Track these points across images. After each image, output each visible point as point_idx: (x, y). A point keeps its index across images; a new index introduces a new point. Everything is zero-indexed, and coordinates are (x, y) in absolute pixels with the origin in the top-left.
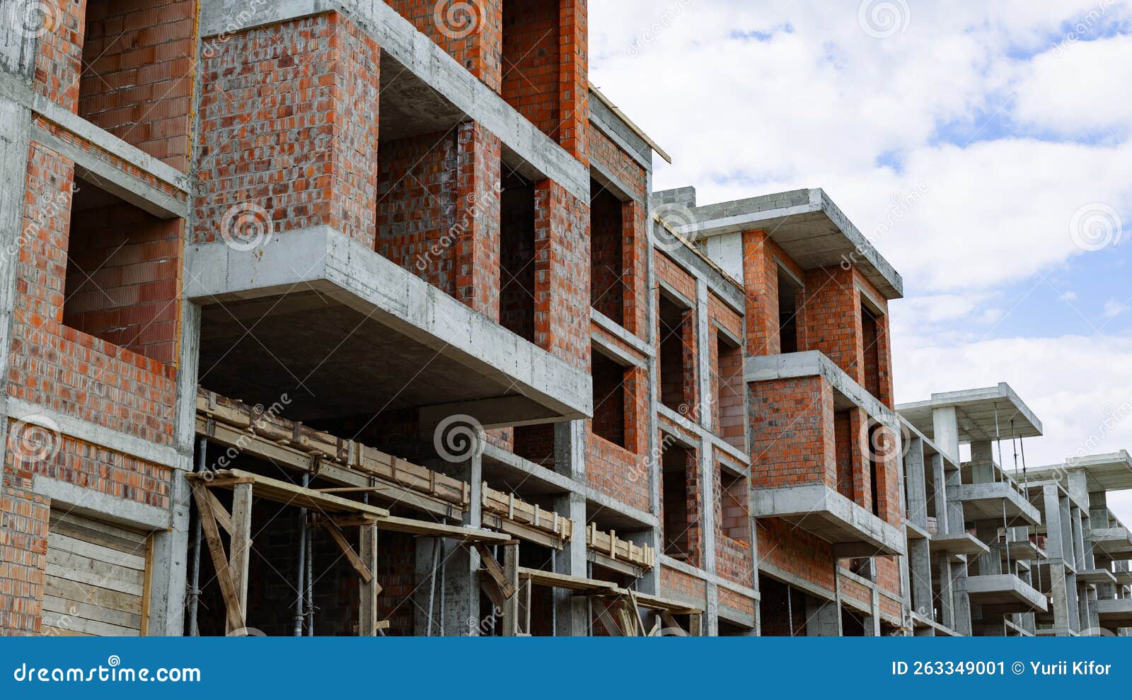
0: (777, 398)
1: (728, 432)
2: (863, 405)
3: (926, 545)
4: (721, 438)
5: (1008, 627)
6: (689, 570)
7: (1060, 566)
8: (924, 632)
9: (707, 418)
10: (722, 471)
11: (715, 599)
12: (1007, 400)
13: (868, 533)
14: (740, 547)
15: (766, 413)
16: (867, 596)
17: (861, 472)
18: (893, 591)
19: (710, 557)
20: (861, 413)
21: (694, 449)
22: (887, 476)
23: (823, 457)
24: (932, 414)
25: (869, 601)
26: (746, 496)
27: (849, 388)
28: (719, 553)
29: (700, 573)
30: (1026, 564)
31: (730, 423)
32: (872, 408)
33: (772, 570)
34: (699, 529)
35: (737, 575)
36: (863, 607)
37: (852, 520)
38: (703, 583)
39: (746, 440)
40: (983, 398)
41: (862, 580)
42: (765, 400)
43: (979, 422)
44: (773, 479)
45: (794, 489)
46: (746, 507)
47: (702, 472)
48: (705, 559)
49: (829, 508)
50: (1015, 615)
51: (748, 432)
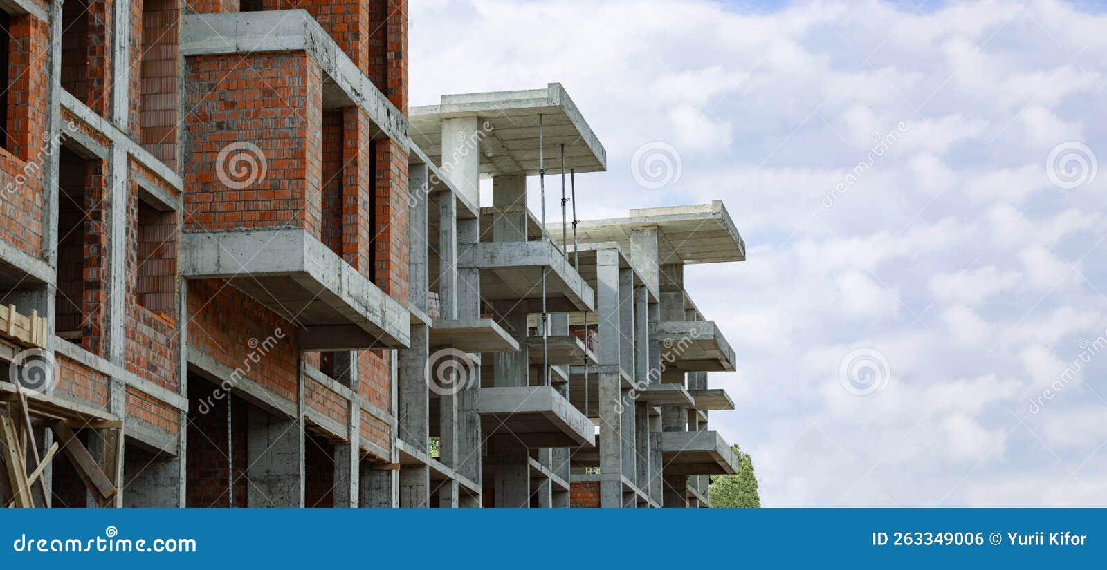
0: (233, 84)
1: (150, 136)
2: (364, 103)
3: (424, 336)
4: (142, 145)
5: (533, 469)
6: (85, 358)
7: (615, 377)
8: (413, 472)
9: (122, 109)
10: (140, 200)
11: (122, 406)
12: (560, 110)
13: (361, 310)
14: (162, 325)
15: (215, 110)
16: (343, 412)
17: (355, 212)
18: (380, 405)
19: (117, 340)
20: (361, 117)
21: (100, 160)
22: (392, 220)
23: (304, 183)
24: (440, 128)
25: (345, 419)
26: (173, 242)
27: (347, 76)
28: (130, 334)
29: (103, 365)
30: (562, 372)
31: (154, 122)
32: (377, 110)
33: (206, 364)
34: (102, 293)
35: (155, 369)
36: (336, 428)
37: (340, 289)
38: (105, 381)
39: (179, 150)
40: (524, 106)
41: (337, 386)
42: (211, 86)
43: (511, 145)
44: (219, 217)
45: (254, 234)
46: (173, 261)
47: (110, 198)
48: (109, 341)
49: (309, 268)
50: (542, 451)
51: (181, 138)
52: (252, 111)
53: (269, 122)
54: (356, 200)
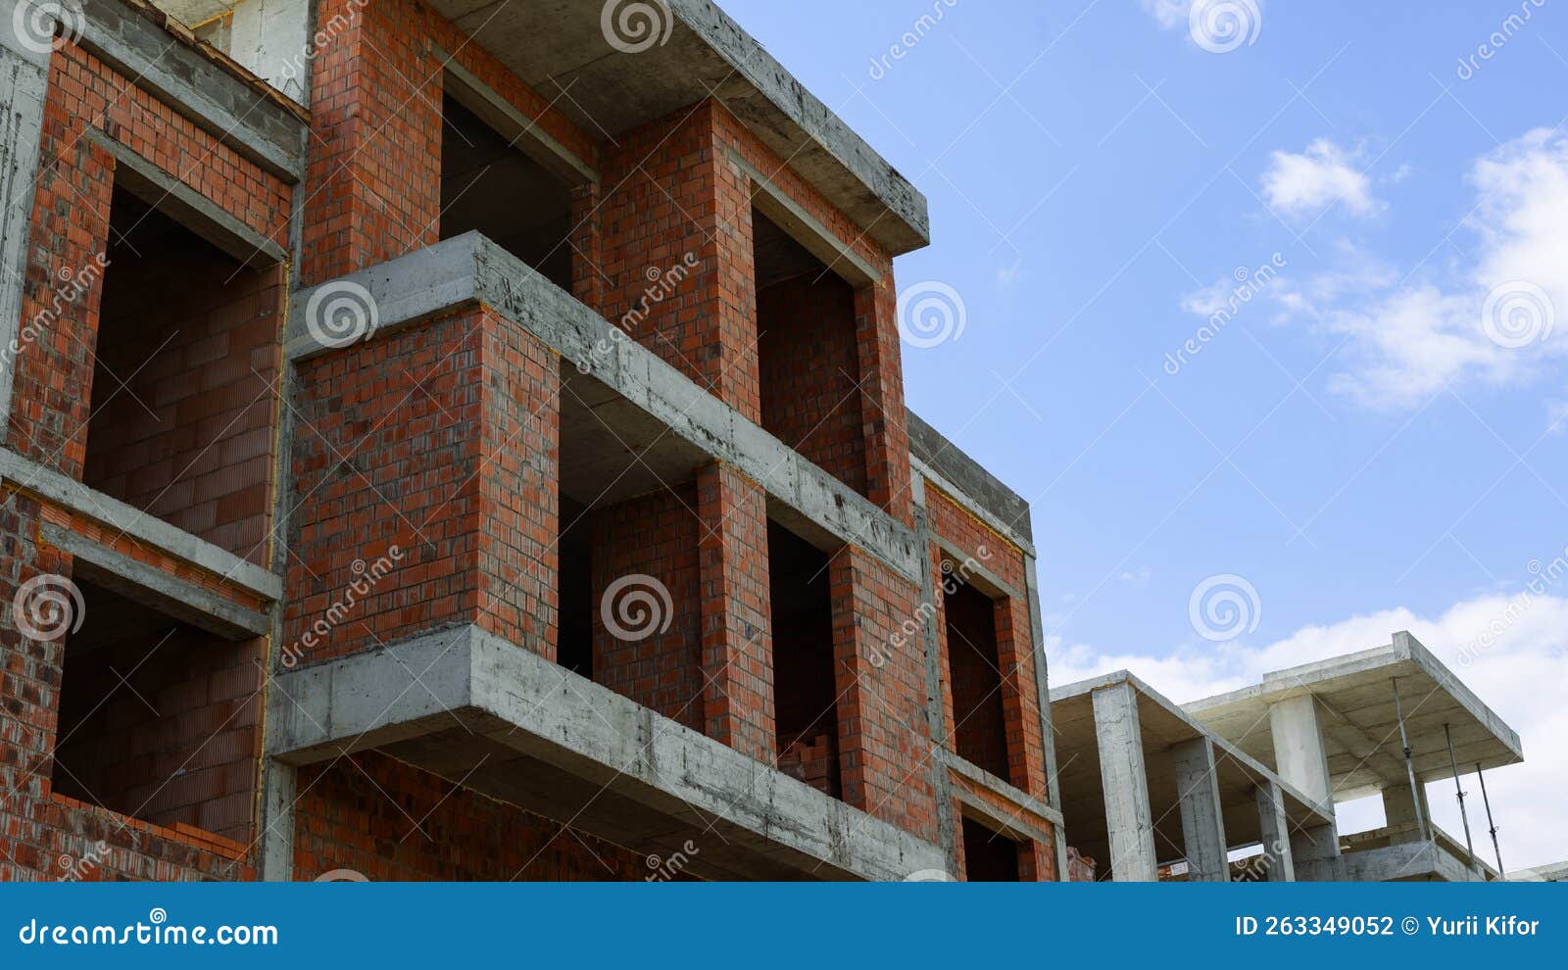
0: (367, 391)
2: (741, 461)
12: (1413, 665)
17: (722, 641)
20: (731, 481)
23: (475, 540)
26: (256, 695)
27: (667, 396)
39: (275, 531)
40: (1364, 668)
42: (335, 405)
49: (478, 699)
51: (279, 504)
52: (395, 430)
53: (421, 442)
54: (722, 620)
